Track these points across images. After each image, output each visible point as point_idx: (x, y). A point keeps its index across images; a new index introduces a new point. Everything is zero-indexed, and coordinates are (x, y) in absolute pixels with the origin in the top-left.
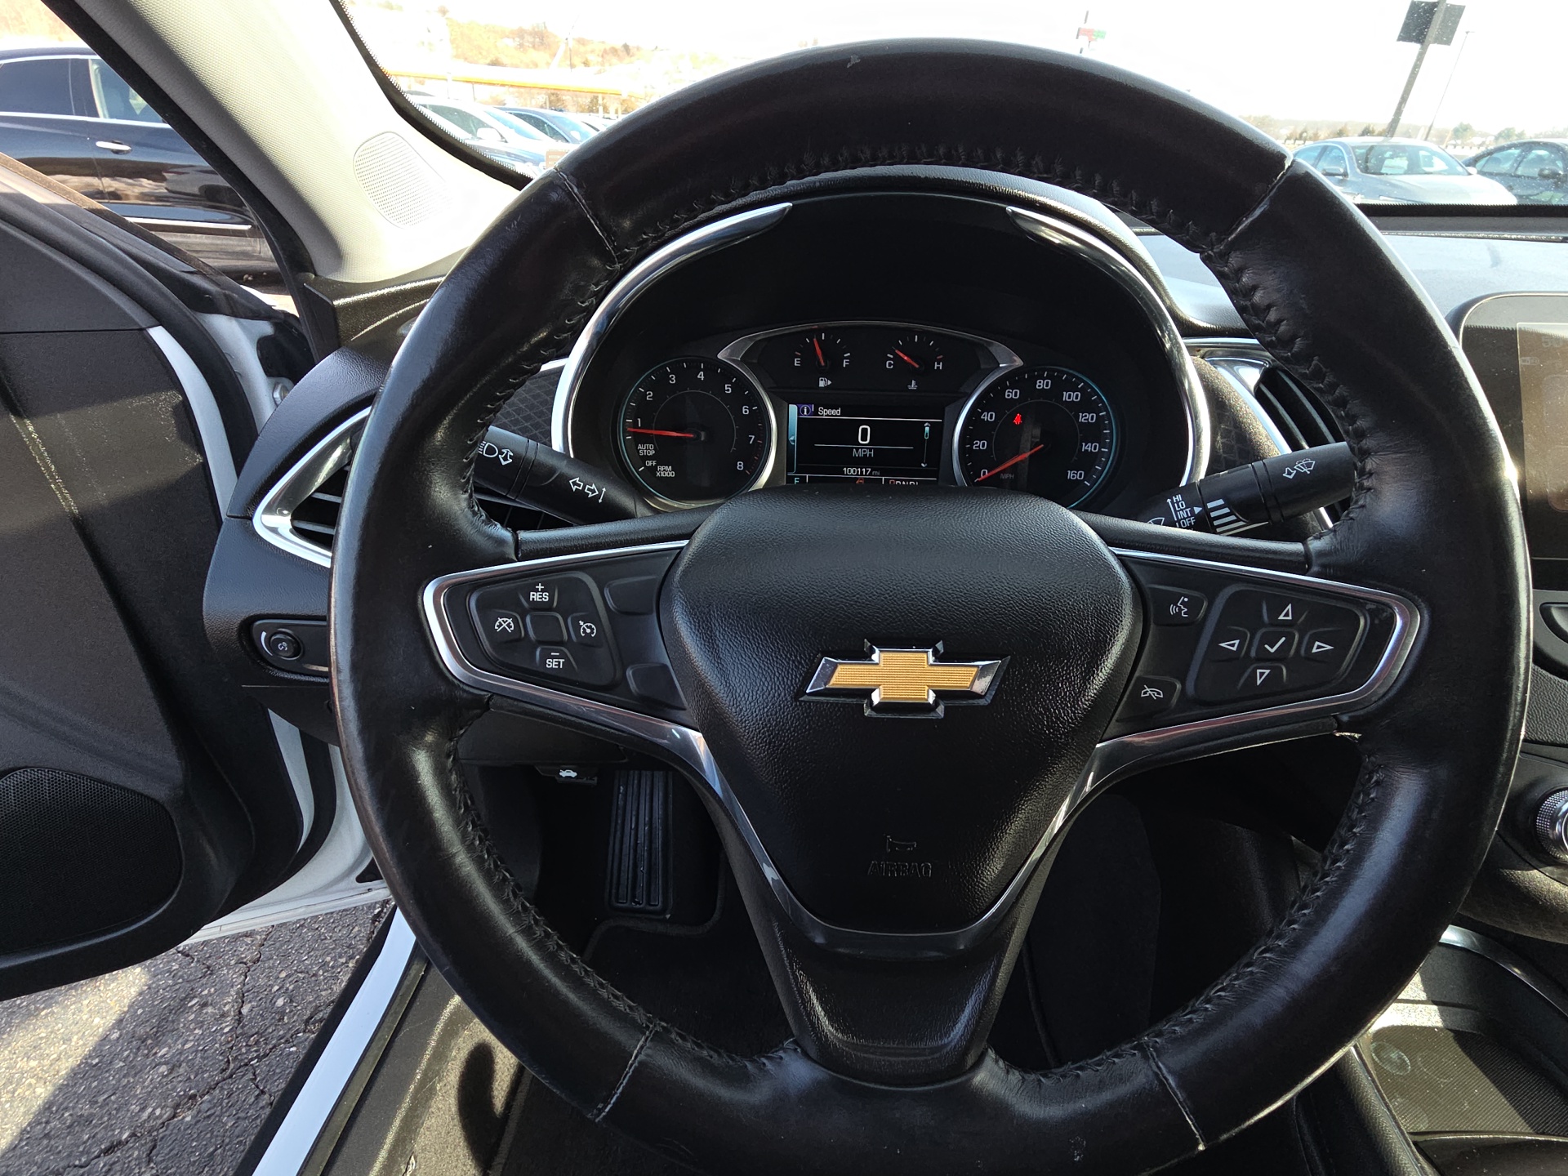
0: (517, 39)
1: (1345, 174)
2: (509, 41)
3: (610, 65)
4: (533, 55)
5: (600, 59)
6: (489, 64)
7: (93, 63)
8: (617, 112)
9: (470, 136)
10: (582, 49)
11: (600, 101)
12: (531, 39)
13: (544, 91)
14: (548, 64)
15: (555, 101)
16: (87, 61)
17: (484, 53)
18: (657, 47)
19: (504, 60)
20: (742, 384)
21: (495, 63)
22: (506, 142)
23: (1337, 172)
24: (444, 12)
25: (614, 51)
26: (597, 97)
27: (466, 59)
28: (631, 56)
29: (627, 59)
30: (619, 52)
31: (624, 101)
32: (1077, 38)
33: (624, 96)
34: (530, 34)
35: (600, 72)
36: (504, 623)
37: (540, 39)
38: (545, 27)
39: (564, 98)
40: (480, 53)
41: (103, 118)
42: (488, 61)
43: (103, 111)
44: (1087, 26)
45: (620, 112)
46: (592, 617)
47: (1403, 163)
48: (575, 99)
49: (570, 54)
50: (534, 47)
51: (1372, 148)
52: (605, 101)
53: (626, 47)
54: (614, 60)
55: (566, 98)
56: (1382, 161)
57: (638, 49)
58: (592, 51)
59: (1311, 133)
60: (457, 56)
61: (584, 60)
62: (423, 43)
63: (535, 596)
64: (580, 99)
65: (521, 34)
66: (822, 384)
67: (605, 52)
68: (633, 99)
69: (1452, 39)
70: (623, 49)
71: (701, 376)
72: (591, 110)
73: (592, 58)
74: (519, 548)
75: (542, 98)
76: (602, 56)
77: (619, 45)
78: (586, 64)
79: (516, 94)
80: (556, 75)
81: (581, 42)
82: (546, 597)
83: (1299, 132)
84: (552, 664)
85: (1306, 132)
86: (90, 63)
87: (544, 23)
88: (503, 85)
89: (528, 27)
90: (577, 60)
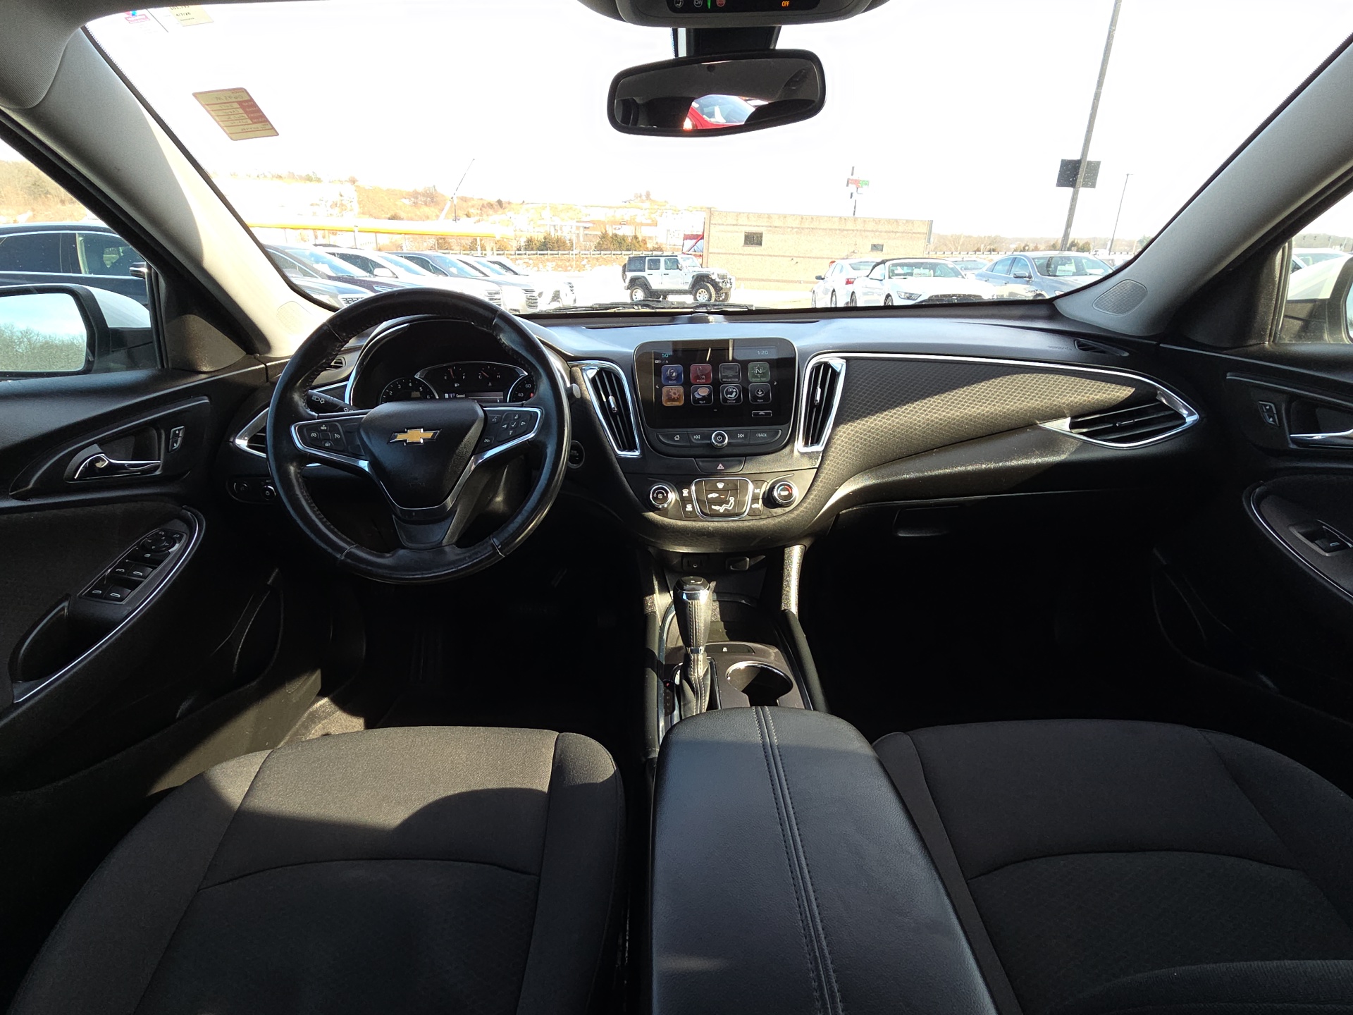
0: (413, 199)
1: (1030, 277)
2: (406, 201)
3: (488, 215)
4: (426, 210)
5: (479, 212)
6: (389, 219)
7: (79, 236)
8: (492, 250)
9: (368, 274)
10: (465, 204)
11: (479, 242)
12: (424, 199)
13: (434, 237)
14: (437, 216)
15: (443, 243)
16: (75, 234)
17: (386, 210)
18: (524, 202)
19: (402, 214)
20: (425, 387)
21: (393, 218)
22: (397, 277)
23: (1024, 275)
24: (353, 181)
25: (491, 205)
26: (476, 240)
27: (371, 215)
28: (504, 209)
29: (501, 211)
30: (494, 206)
31: (498, 241)
32: (847, 185)
33: (498, 238)
34: (424, 195)
35: (479, 221)
36: (314, 435)
37: (431, 198)
38: (435, 190)
39: (450, 240)
40: (383, 210)
41: (84, 274)
42: (389, 216)
43: (85, 268)
44: (854, 177)
45: (495, 249)
46: (339, 434)
47: (1071, 268)
48: (459, 241)
49: (455, 209)
50: (426, 204)
51: (1051, 258)
52: (483, 242)
53: (500, 202)
54: (491, 212)
55: (452, 241)
56: (1056, 268)
57: (509, 203)
58: (473, 206)
59: (1032, 246)
60: (363, 213)
61: (466, 213)
62: (336, 204)
63: (322, 428)
64: (463, 241)
65: (415, 195)
66: (456, 386)
67: (483, 206)
68: (505, 240)
69: (1095, 183)
70: (497, 204)
71: (410, 385)
72: (471, 249)
73: (472, 211)
74: (319, 418)
75: (432, 241)
76: (481, 209)
77: (494, 200)
78: (468, 215)
79: (412, 239)
80: (442, 225)
81: (464, 199)
82: (325, 428)
83: (1023, 245)
84: (327, 445)
85: (1027, 246)
86: (77, 235)
87: (434, 187)
88: (401, 234)
89: (420, 189)
90: (460, 213)
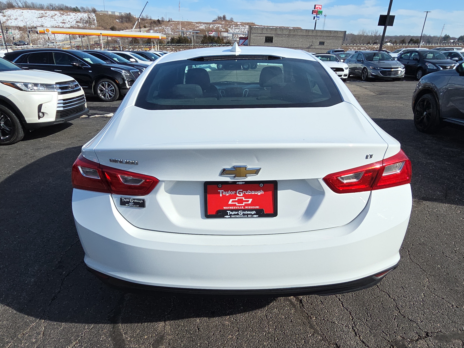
0: (121, 20)
1: (363, 61)
2: (118, 21)
3: (153, 27)
4: (126, 25)
5: (150, 25)
14: (132, 28)
17: (109, 24)
18: (169, 21)
19: (117, 27)
27: (103, 27)
28: (161, 24)
32: (312, 13)
34: (125, 18)
35: (150, 30)
37: (129, 19)
49: (139, 24)
50: (126, 22)
53: (159, 21)
54: (155, 25)
58: (147, 23)
60: (99, 26)
65: (122, 17)
67: (151, 22)
69: (392, 24)
77: (156, 20)
78: (145, 27)
80: (134, 32)
81: (143, 20)
87: (130, 13)
89: (124, 14)
90: (141, 26)
